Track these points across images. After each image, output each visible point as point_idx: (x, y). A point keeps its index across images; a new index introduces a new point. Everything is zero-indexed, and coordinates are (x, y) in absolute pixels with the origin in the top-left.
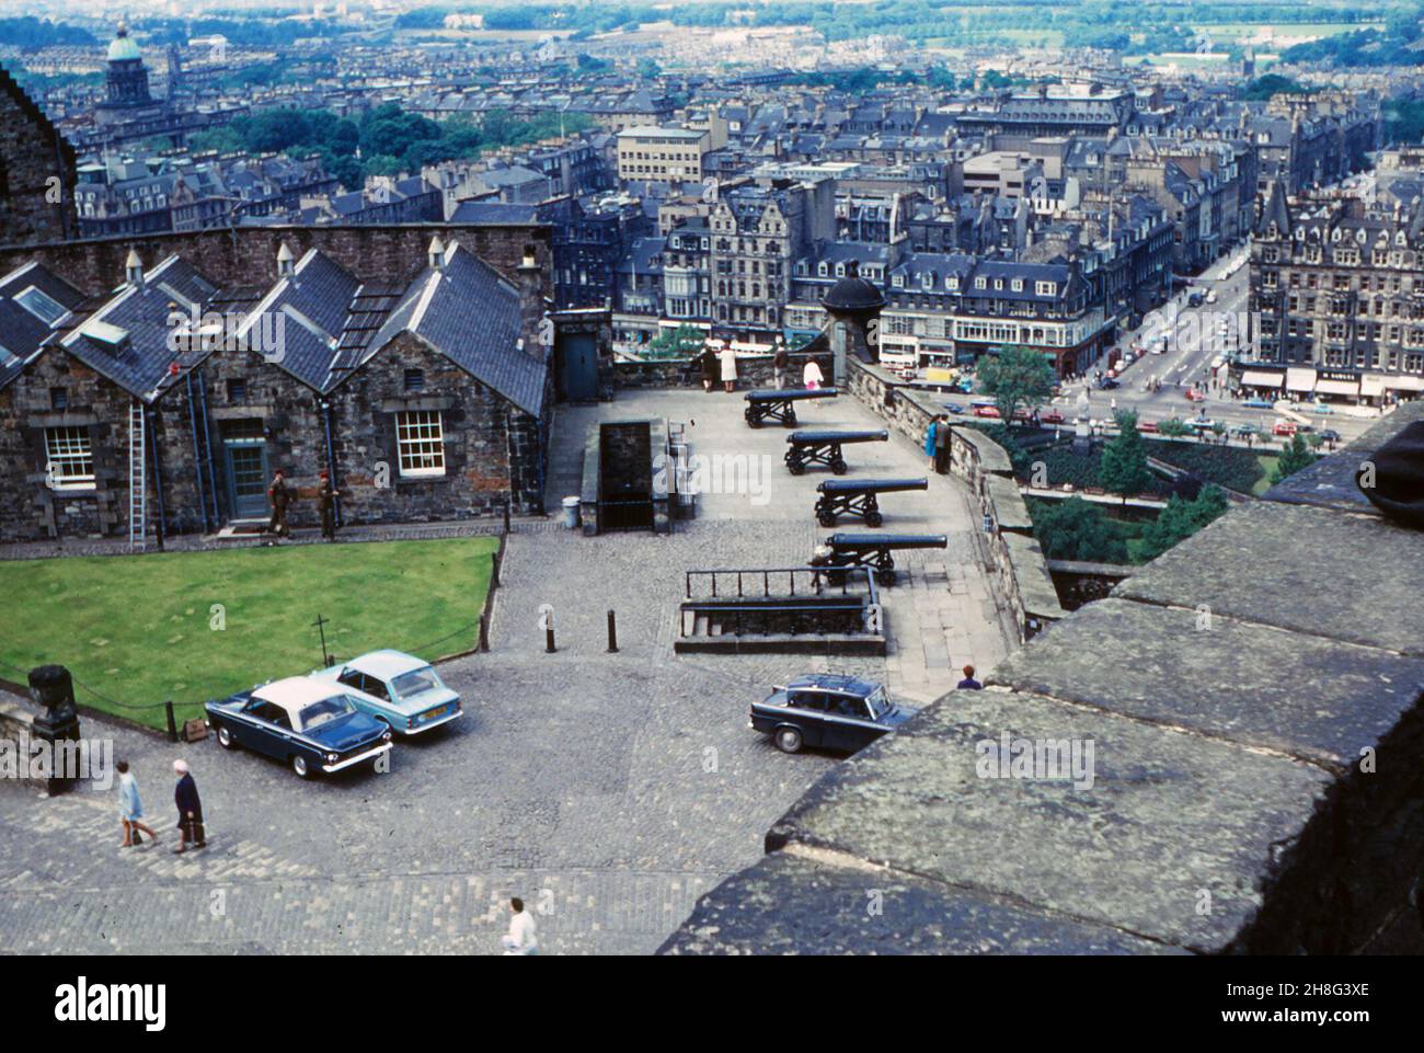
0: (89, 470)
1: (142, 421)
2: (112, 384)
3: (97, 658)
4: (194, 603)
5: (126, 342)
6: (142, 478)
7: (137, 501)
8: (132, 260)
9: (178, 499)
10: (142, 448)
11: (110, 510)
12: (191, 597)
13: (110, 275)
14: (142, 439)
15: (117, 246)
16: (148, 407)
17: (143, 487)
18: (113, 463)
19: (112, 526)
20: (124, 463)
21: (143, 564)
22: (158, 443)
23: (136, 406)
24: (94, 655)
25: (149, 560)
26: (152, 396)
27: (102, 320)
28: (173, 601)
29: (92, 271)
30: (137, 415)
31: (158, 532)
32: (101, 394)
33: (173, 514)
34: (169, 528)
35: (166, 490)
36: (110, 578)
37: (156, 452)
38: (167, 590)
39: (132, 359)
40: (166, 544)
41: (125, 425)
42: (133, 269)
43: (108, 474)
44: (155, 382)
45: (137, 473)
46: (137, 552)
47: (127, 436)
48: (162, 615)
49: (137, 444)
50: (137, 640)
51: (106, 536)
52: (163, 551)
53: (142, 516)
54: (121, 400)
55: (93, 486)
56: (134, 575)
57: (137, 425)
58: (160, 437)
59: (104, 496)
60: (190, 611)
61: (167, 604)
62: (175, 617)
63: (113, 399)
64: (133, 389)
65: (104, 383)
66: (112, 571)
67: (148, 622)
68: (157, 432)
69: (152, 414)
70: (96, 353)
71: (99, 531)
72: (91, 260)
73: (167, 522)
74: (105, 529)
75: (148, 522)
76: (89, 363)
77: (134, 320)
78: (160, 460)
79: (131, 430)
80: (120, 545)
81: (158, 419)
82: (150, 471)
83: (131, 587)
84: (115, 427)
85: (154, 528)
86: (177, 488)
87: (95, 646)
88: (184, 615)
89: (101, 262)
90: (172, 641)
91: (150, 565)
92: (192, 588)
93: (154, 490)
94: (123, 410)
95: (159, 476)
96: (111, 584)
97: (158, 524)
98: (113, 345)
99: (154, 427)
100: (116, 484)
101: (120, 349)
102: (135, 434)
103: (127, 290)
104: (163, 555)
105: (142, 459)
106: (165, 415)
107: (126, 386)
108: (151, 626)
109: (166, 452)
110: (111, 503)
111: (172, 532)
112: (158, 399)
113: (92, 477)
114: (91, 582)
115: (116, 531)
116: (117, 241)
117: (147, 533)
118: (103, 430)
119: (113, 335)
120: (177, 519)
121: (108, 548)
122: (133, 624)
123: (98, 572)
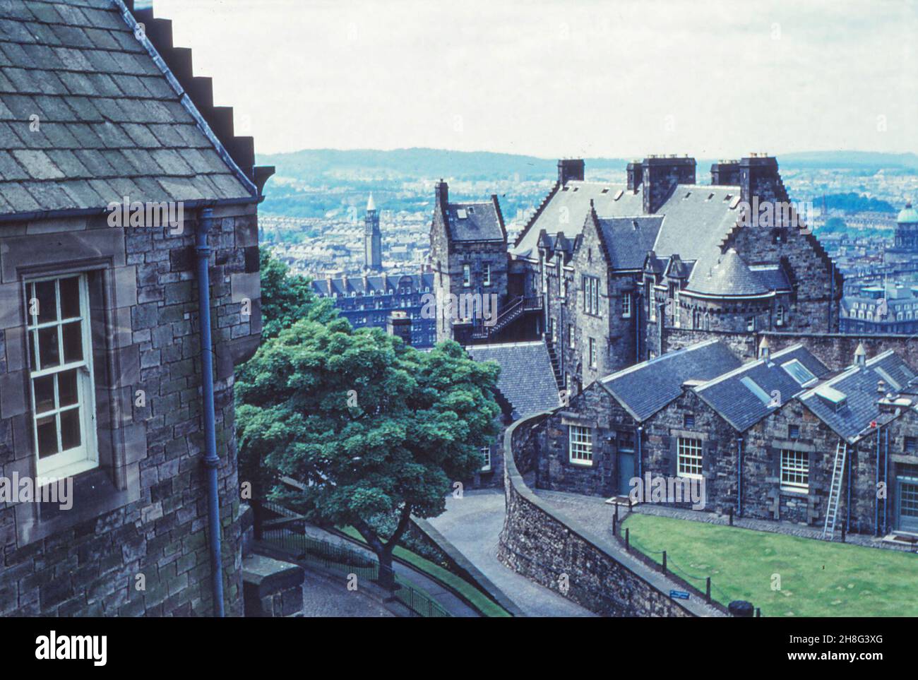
0: (806, 480)
1: (844, 455)
2: (828, 428)
3: (782, 604)
4: (854, 581)
5: (844, 402)
6: (838, 492)
7: (832, 506)
8: (860, 350)
9: (860, 510)
10: (841, 473)
11: (815, 509)
12: (853, 576)
13: (846, 358)
14: (843, 467)
15: (854, 340)
16: (849, 446)
17: (838, 497)
18: (822, 479)
19: (815, 520)
20: (828, 480)
21: (828, 548)
22: (852, 471)
23: (842, 444)
24: (781, 601)
25: (833, 547)
26: (853, 440)
27: (831, 386)
28: (842, 576)
29: (836, 354)
30: (841, 451)
31: (844, 530)
32: (821, 434)
33: (856, 519)
34: (850, 527)
35: (853, 502)
36: (806, 554)
37: (850, 477)
38: (840, 569)
39: (846, 414)
40: (848, 538)
41: (832, 456)
42: (859, 356)
43: (817, 485)
44: (859, 431)
45: (835, 488)
46: (827, 540)
47: (833, 463)
48: (832, 584)
49: (838, 469)
50: (810, 596)
51: (810, 525)
52: (844, 542)
53: (834, 516)
54: (833, 439)
55: (806, 491)
56: (820, 554)
57: (841, 457)
58: (854, 467)
59: (812, 499)
60: (851, 586)
61: (837, 579)
62: (839, 588)
63: (828, 438)
64: (842, 434)
65: (823, 427)
66: (808, 549)
67: (821, 587)
68: (853, 464)
69: (851, 451)
70: (823, 407)
71: (805, 521)
72: (836, 347)
73: (851, 524)
74: (810, 520)
75: (837, 521)
76: (815, 412)
77: (853, 389)
78: (852, 482)
79: (836, 460)
80: (816, 533)
81: (855, 455)
82: (845, 488)
83: (817, 561)
84: (826, 456)
85: (841, 525)
86: (861, 502)
87: (784, 596)
88: (846, 588)
89: (842, 348)
90: (834, 603)
91: (833, 550)
92: (856, 570)
93: (846, 501)
94: (833, 445)
95: (850, 493)
96: (804, 557)
97: (844, 524)
98: (834, 403)
99: (852, 459)
100: (822, 493)
101: (839, 406)
102: (839, 462)
103: (854, 369)
104: (843, 545)
105: (840, 480)
106: (860, 453)
107: (838, 431)
108: (822, 590)
109: (857, 478)
110: (816, 504)
111: (853, 531)
112: (857, 442)
113: (807, 485)
114: (791, 554)
115: (816, 523)
116: (854, 337)
117: (836, 528)
118: (818, 457)
119: (836, 396)
120: (858, 523)
121: (809, 532)
122: (812, 586)
123: (798, 547)
